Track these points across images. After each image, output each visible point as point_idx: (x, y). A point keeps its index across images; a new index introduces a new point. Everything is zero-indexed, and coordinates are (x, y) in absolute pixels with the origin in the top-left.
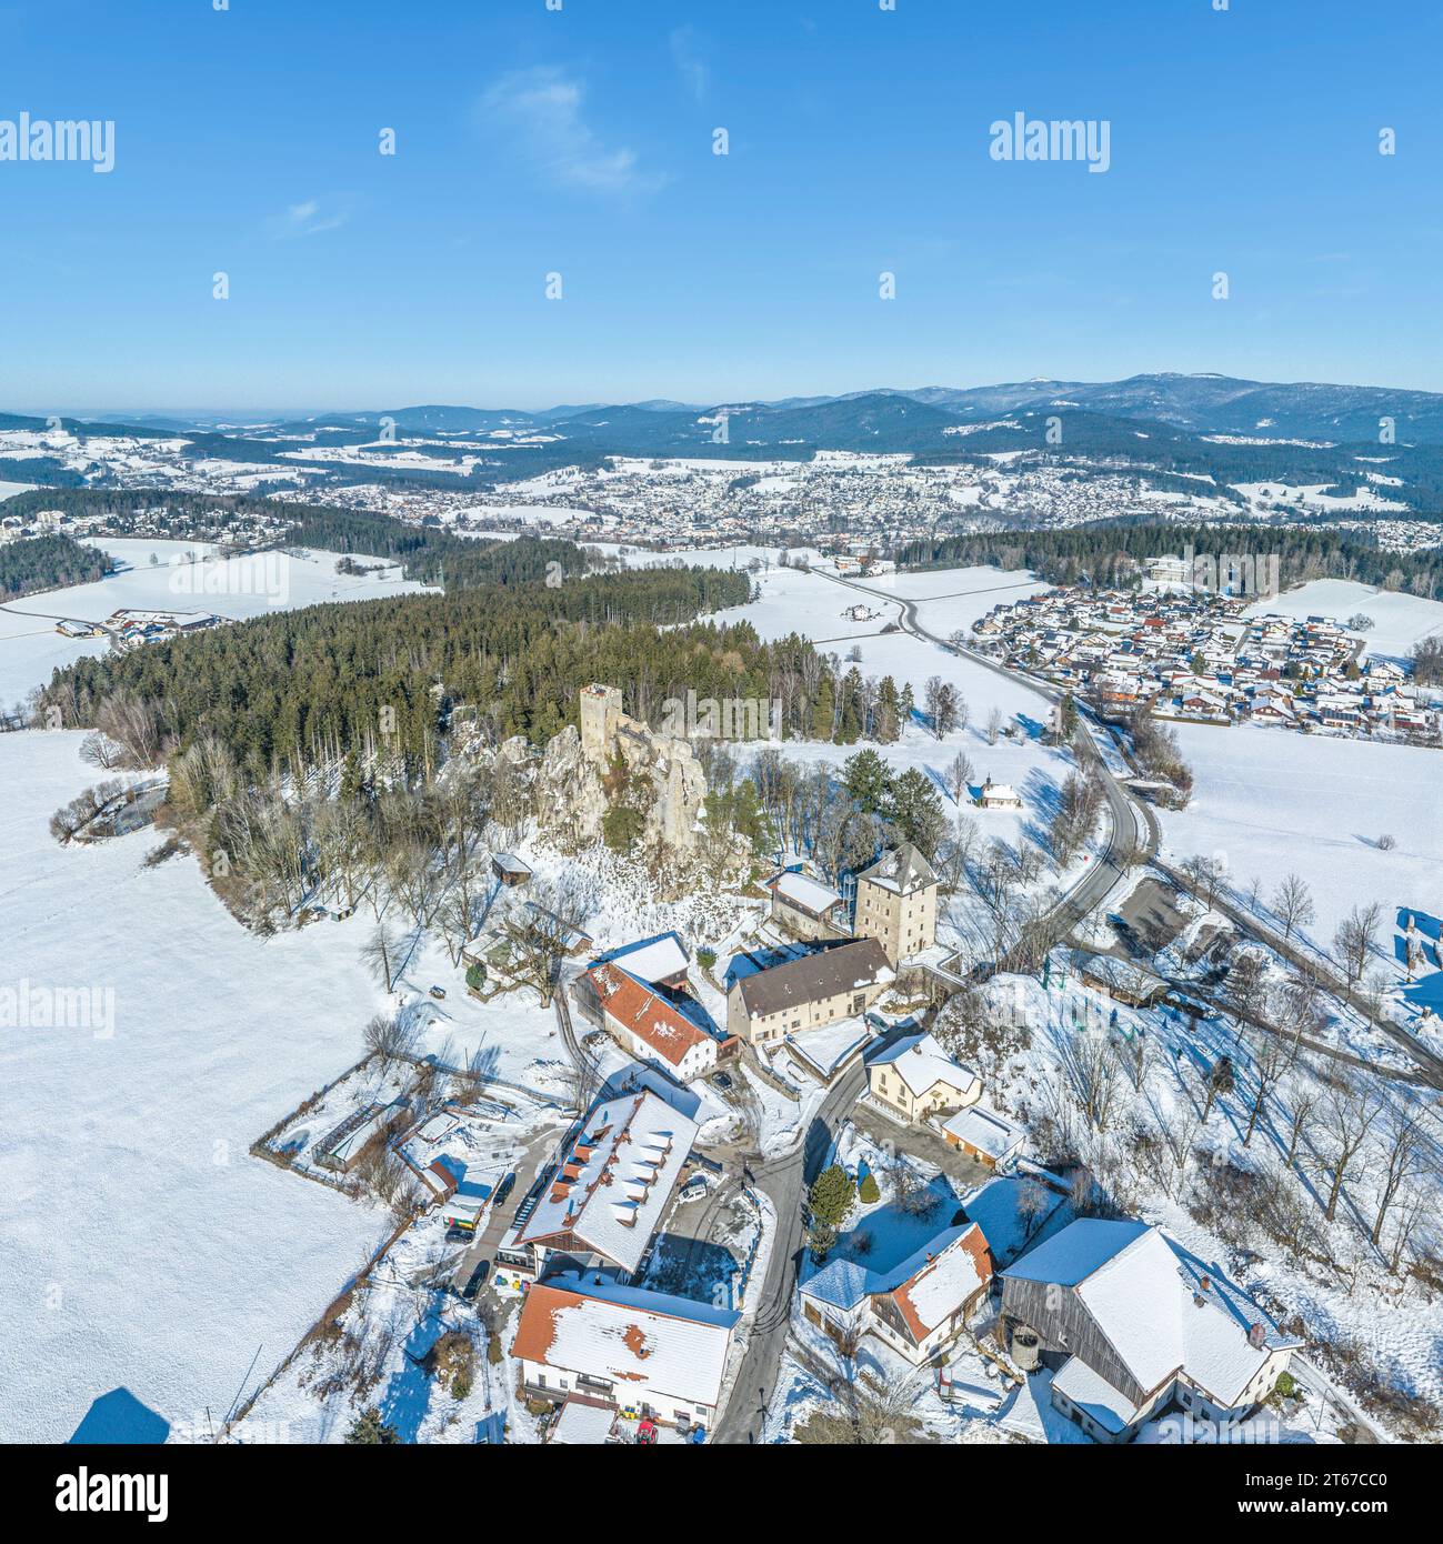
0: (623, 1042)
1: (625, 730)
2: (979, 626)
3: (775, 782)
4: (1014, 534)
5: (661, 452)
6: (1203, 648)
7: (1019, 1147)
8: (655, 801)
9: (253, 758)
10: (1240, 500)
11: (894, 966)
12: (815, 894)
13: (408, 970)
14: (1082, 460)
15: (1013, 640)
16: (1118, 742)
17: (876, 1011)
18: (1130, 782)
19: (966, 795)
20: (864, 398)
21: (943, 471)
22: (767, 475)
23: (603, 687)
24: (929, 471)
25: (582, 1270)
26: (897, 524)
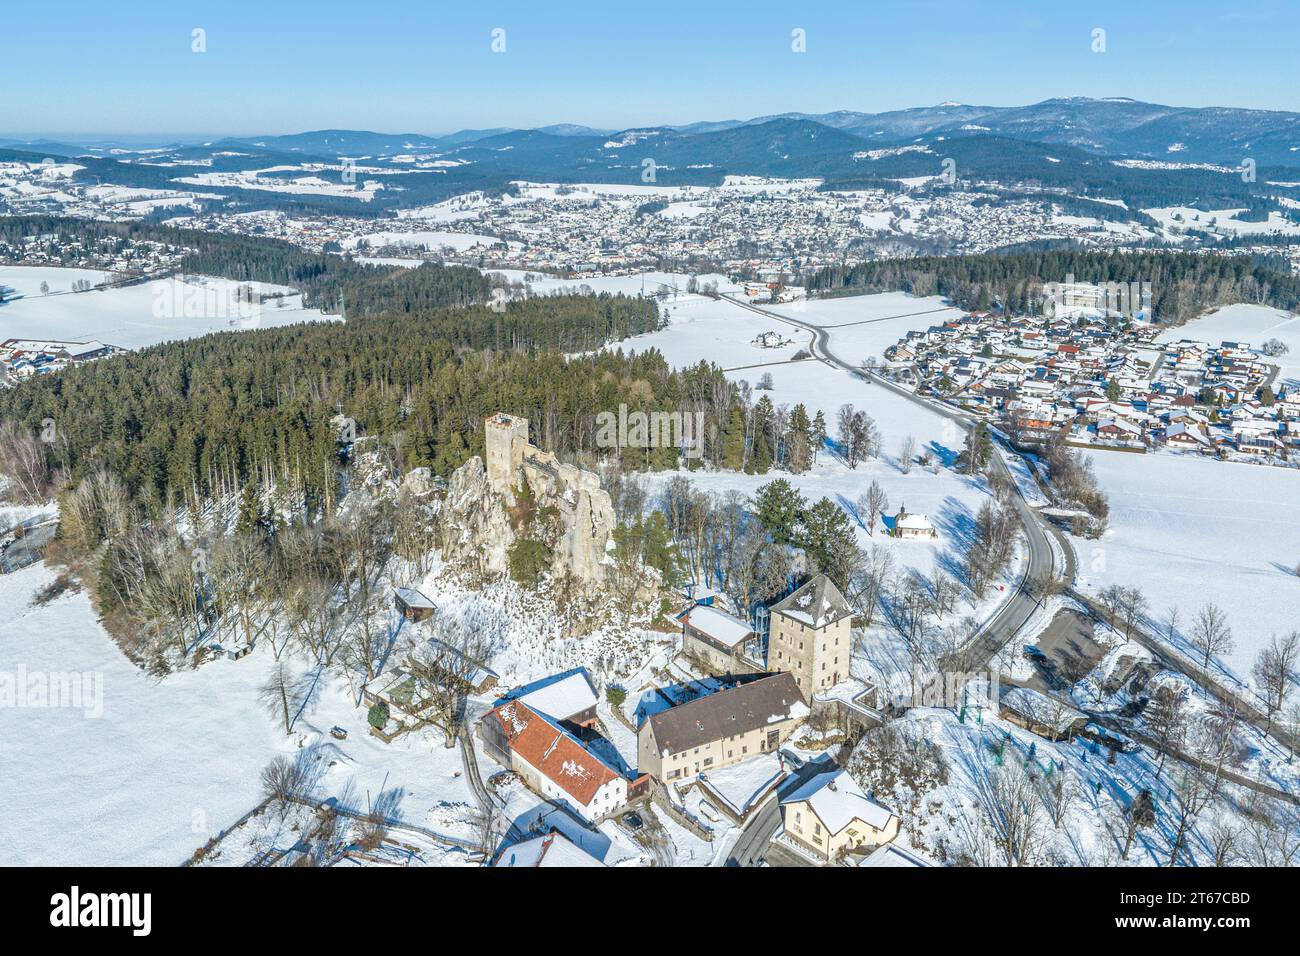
0: (530, 782)
1: (532, 461)
2: (891, 353)
3: (685, 513)
4: (926, 260)
5: (566, 177)
6: (1118, 374)
8: (562, 533)
9: (147, 492)
10: (1152, 225)
11: (808, 700)
12: (728, 628)
13: (308, 710)
14: (993, 185)
15: (926, 367)
16: (1033, 470)
17: (790, 747)
18: (1045, 511)
19: (880, 525)
20: (774, 122)
21: (854, 196)
22: (675, 201)
23: (509, 417)
24: (840, 196)
26: (807, 249)
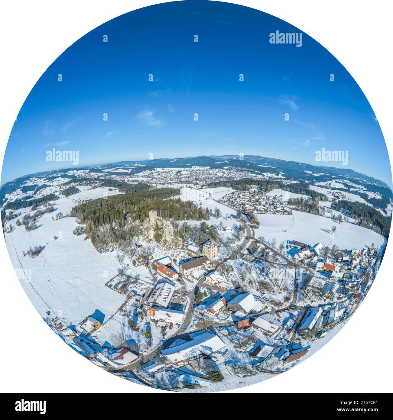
0: (161, 274)
1: (158, 219)
2: (223, 198)
3: (186, 228)
4: (229, 181)
5: (163, 167)
6: (260, 201)
7: (231, 286)
8: (164, 232)
9: (97, 223)
10: (264, 176)
11: (210, 260)
12: (195, 249)
13: (123, 261)
14: (239, 168)
15: (229, 200)
16: (248, 218)
17: (207, 268)
18: (250, 225)
19: (222, 229)
20: (201, 157)
21: (216, 170)
22: (183, 171)
23: (153, 211)
24: (213, 170)
25: (158, 307)
26: (208, 179)
